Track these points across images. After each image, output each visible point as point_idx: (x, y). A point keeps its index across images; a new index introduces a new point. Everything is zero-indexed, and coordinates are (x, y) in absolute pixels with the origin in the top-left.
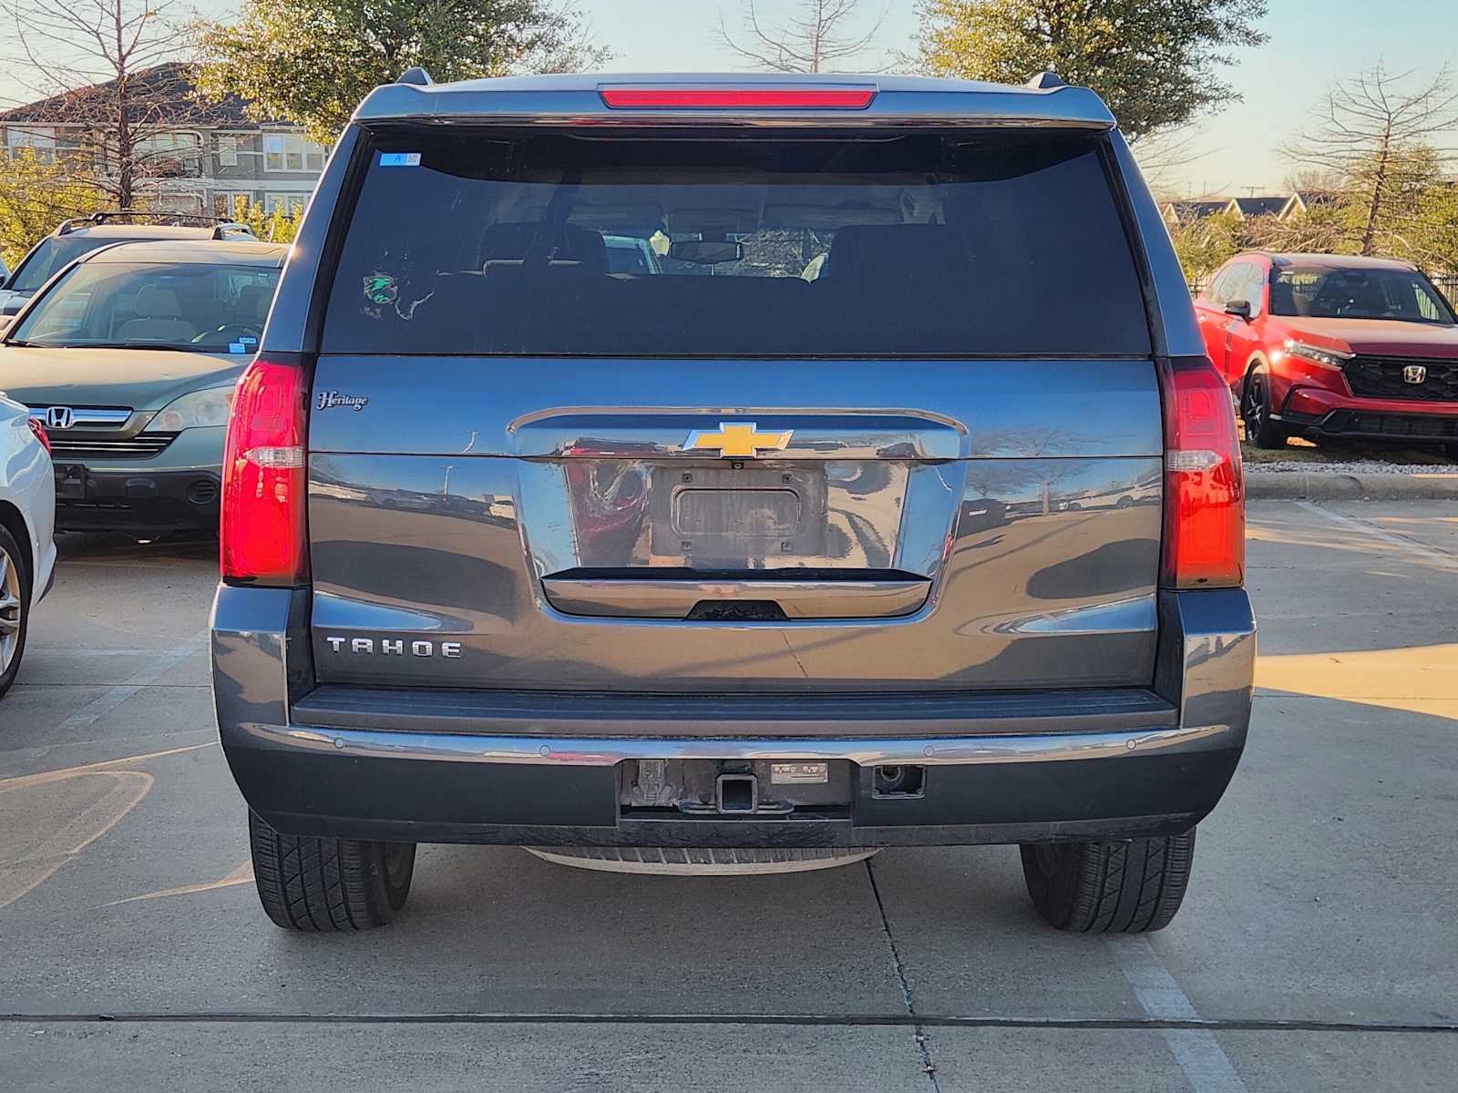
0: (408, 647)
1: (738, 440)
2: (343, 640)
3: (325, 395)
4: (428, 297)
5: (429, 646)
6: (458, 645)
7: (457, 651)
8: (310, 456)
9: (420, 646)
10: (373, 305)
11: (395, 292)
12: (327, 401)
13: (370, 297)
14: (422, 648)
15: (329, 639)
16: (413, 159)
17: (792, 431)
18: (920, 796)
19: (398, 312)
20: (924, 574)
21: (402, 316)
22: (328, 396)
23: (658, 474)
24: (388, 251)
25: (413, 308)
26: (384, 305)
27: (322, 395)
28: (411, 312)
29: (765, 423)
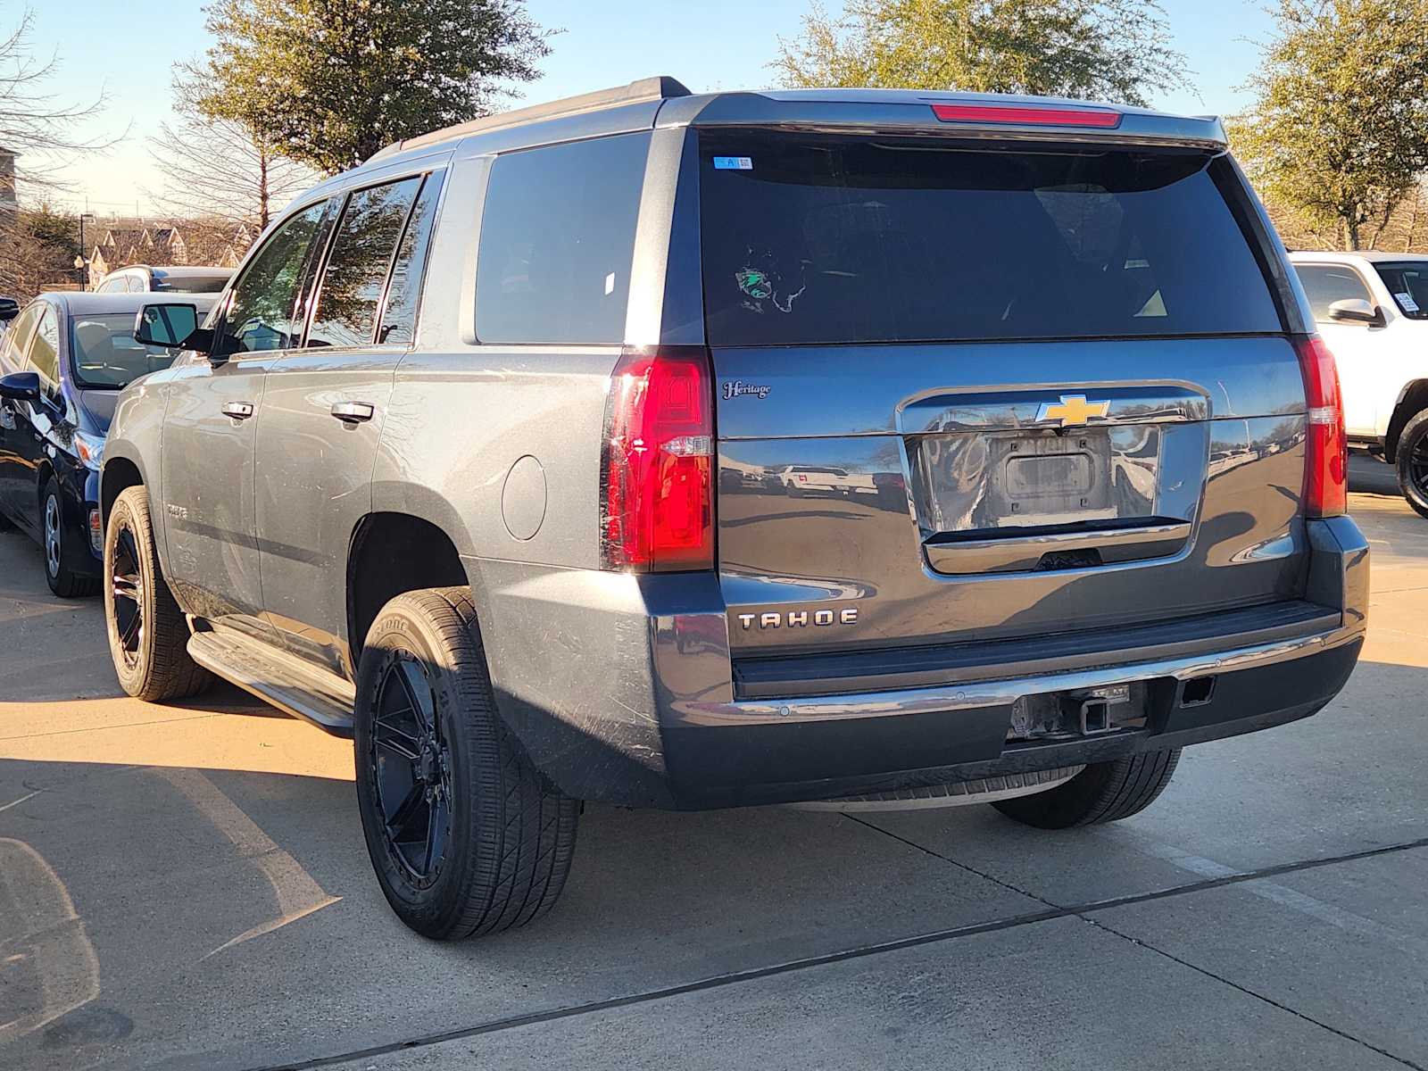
0: (811, 617)
1: (1074, 410)
2: (753, 616)
3: (730, 386)
4: (801, 291)
5: (830, 614)
6: (855, 611)
7: (855, 617)
8: (719, 443)
9: (822, 616)
10: (753, 300)
11: (769, 286)
12: (733, 391)
13: (747, 292)
14: (824, 617)
15: (741, 617)
16: (745, 163)
17: (1109, 401)
18: (1206, 702)
19: (778, 306)
20: (1187, 520)
21: (781, 309)
22: (734, 387)
23: (994, 445)
24: (752, 248)
25: (790, 302)
26: (762, 300)
27: (727, 385)
28: (790, 305)
29: (1093, 395)
